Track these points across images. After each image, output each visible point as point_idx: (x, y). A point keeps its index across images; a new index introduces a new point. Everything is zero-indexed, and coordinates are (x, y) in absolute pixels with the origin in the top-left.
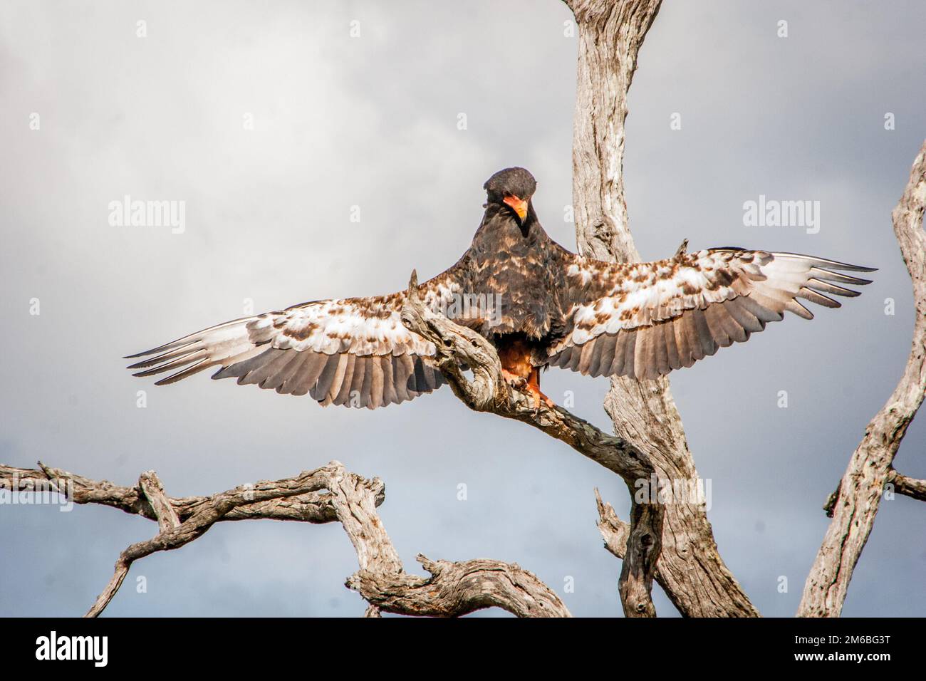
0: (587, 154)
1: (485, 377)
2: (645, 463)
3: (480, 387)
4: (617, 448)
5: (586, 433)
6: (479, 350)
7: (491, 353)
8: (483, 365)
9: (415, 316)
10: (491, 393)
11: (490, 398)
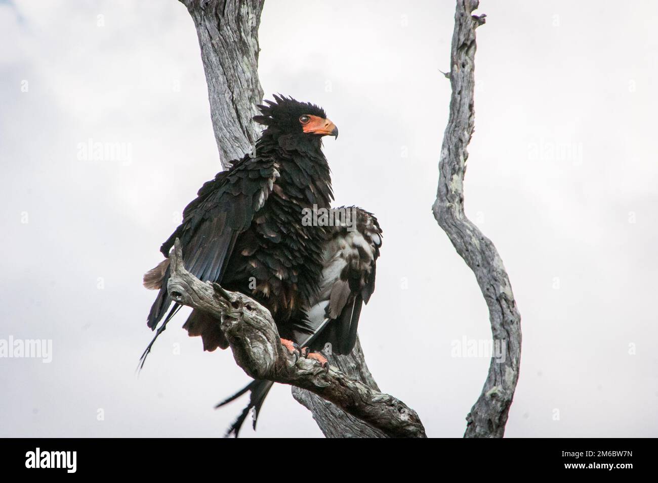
0: (236, 138)
1: (263, 342)
2: (415, 418)
3: (261, 352)
4: (387, 405)
5: (359, 391)
6: (253, 314)
7: (266, 315)
8: (260, 329)
9: (184, 287)
10: (272, 356)
11: (272, 362)
